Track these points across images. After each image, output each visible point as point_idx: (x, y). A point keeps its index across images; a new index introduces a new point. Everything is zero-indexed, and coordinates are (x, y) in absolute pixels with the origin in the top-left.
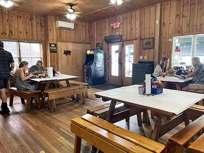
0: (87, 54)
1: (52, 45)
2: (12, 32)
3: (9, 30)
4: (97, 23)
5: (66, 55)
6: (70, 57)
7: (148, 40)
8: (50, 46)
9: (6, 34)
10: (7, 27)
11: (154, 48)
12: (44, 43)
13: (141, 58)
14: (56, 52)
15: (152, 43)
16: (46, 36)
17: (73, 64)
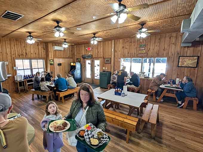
0: (71, 65)
1: (51, 61)
2: (27, 54)
3: (25, 53)
4: (77, 47)
5: (59, 66)
6: (61, 67)
7: (107, 59)
8: (50, 61)
9: (23, 55)
10: (24, 51)
11: (111, 63)
12: (46, 59)
13: (104, 68)
14: (53, 65)
15: (110, 61)
16: (47, 55)
17: (63, 71)
